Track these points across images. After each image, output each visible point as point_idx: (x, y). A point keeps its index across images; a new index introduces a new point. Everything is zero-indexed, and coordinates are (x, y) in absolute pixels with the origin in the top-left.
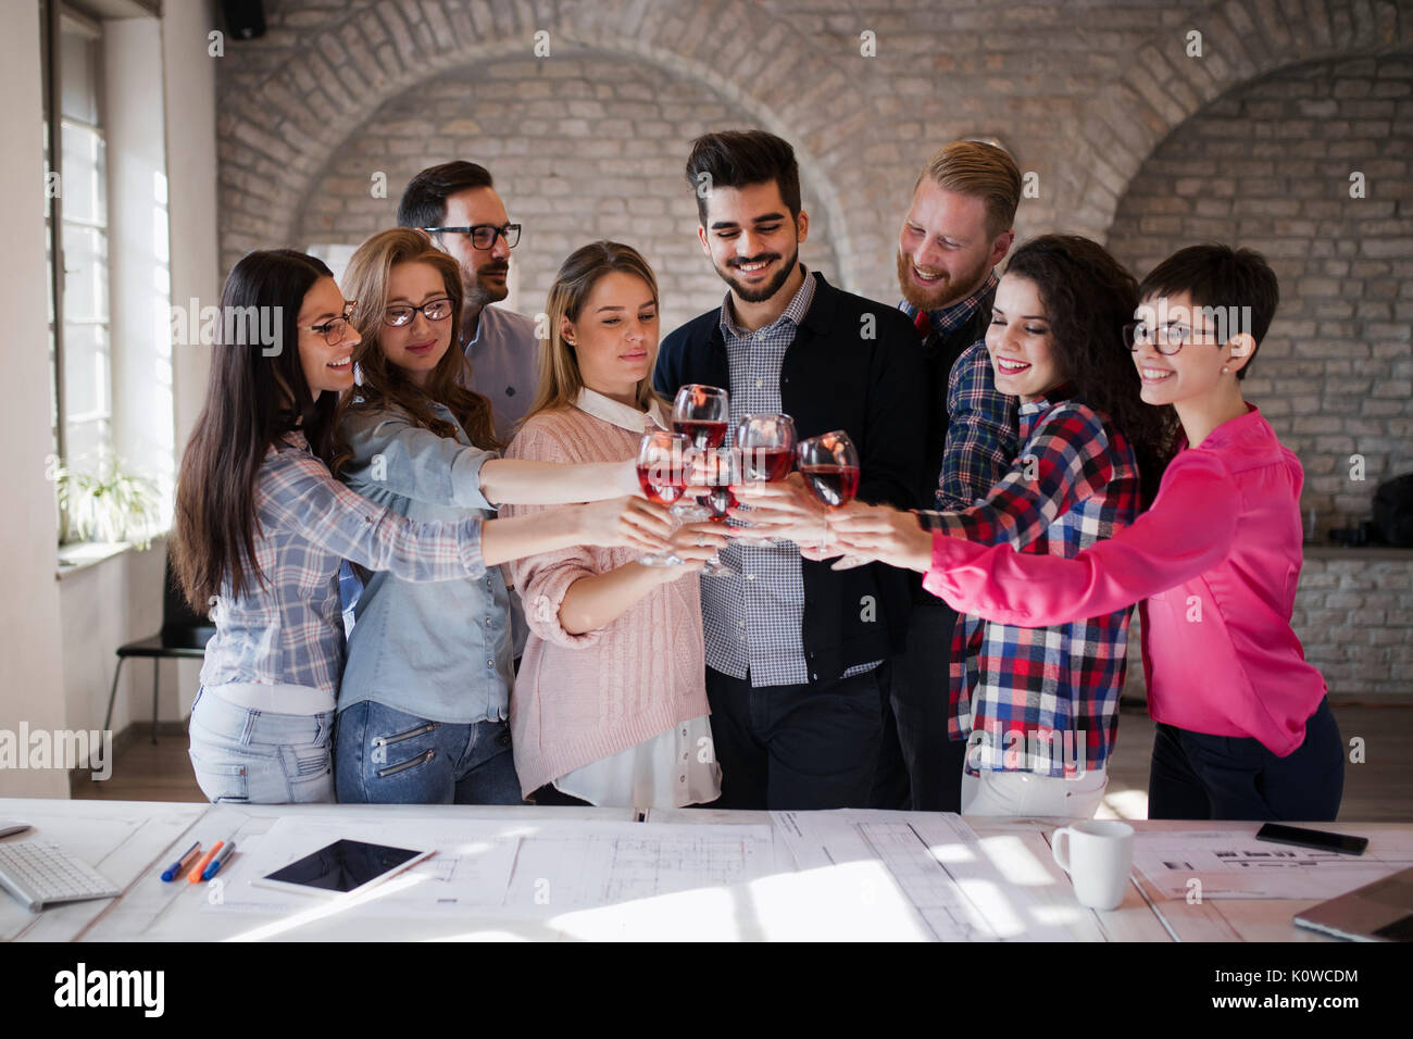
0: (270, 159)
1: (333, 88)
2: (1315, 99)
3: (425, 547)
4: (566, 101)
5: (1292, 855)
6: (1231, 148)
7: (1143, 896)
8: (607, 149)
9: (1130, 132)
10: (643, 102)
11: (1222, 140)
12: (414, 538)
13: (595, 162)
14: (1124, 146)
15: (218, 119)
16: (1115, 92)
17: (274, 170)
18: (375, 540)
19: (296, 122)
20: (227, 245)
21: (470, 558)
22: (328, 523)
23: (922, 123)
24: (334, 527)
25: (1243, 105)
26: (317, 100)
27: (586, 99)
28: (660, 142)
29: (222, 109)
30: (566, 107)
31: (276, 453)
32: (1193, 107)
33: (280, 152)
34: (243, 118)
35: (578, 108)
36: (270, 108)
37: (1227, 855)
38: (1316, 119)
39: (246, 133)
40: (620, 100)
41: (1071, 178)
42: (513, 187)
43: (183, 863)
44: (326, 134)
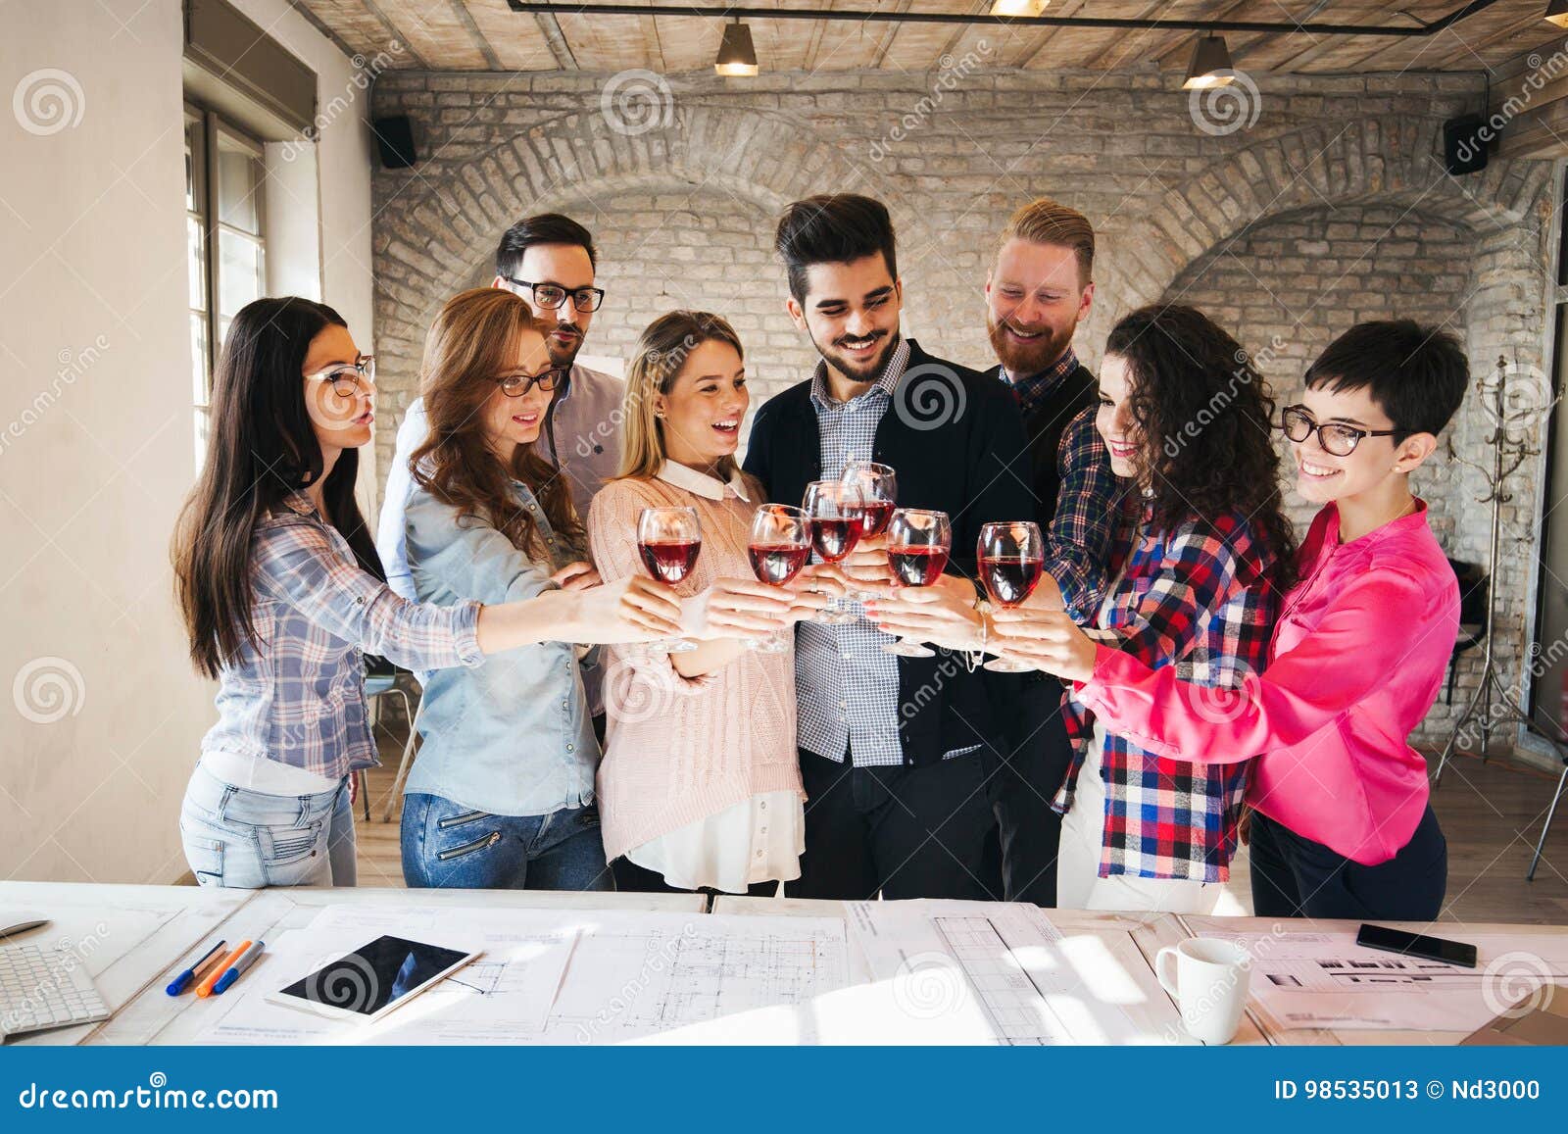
0: (419, 273)
1: (474, 213)
2: (1311, 240)
3: (418, 636)
4: (676, 229)
5: (1401, 966)
6: (1238, 280)
7: (1257, 1026)
8: (710, 272)
9: (1155, 264)
10: (741, 233)
11: (1230, 273)
12: (406, 624)
13: (700, 283)
14: (1150, 275)
15: (374, 237)
16: (1145, 228)
17: (422, 282)
18: (366, 623)
19: (442, 242)
20: (381, 348)
21: (465, 649)
22: (318, 601)
23: (978, 253)
24: (326, 606)
25: (1249, 243)
26: (461, 222)
27: (693, 229)
28: (755, 267)
29: (377, 229)
30: (676, 236)
31: (270, 517)
32: (1209, 243)
33: (428, 268)
34: (396, 238)
35: (684, 236)
36: (420, 229)
37: (1332, 966)
38: (1310, 257)
39: (397, 250)
40: (723, 231)
41: (1104, 302)
42: (630, 303)
43: (196, 972)
44: (468, 253)
